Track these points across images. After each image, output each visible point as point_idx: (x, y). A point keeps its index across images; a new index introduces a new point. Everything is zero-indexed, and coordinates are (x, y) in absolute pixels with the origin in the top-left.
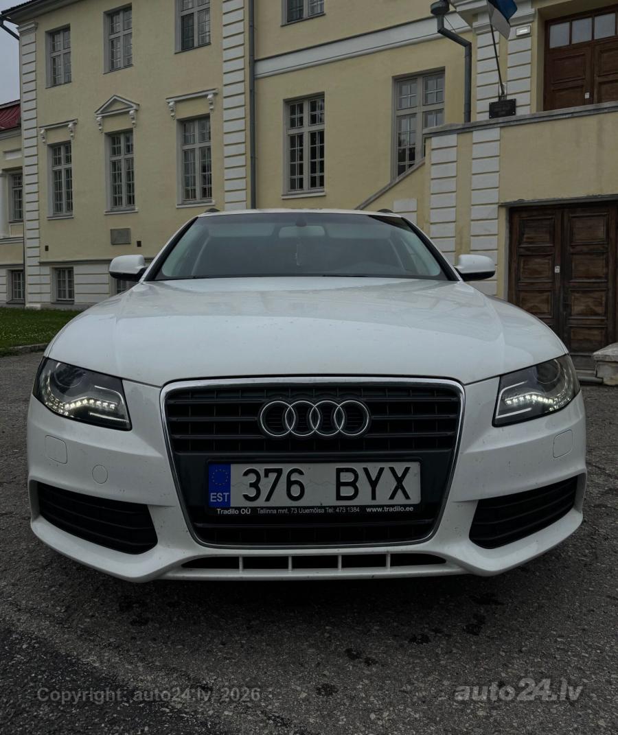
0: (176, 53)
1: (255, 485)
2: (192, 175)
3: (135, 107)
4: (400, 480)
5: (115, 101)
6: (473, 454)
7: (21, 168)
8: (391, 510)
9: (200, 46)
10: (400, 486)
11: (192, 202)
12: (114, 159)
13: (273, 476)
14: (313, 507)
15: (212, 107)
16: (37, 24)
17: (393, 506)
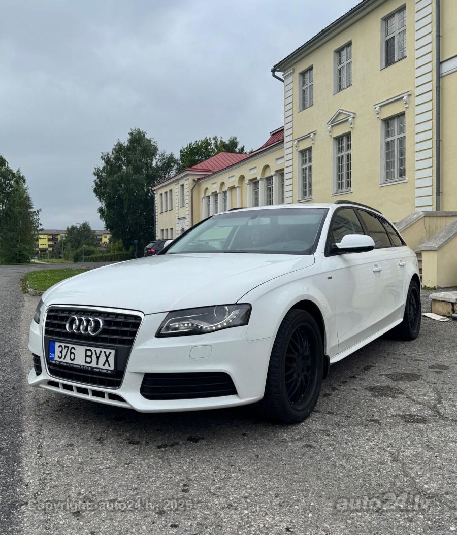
0: (381, 70)
1: (61, 352)
2: (392, 160)
3: (352, 115)
4: (107, 357)
5: (340, 113)
6: (139, 349)
7: (283, 169)
8: (103, 371)
9: (399, 60)
10: (107, 361)
11: (391, 181)
12: (339, 155)
13: (66, 349)
14: (76, 365)
15: (406, 106)
16: (294, 69)
17: (103, 369)
